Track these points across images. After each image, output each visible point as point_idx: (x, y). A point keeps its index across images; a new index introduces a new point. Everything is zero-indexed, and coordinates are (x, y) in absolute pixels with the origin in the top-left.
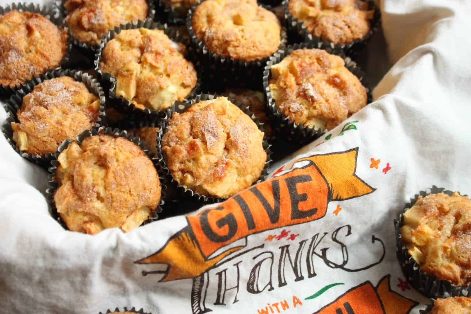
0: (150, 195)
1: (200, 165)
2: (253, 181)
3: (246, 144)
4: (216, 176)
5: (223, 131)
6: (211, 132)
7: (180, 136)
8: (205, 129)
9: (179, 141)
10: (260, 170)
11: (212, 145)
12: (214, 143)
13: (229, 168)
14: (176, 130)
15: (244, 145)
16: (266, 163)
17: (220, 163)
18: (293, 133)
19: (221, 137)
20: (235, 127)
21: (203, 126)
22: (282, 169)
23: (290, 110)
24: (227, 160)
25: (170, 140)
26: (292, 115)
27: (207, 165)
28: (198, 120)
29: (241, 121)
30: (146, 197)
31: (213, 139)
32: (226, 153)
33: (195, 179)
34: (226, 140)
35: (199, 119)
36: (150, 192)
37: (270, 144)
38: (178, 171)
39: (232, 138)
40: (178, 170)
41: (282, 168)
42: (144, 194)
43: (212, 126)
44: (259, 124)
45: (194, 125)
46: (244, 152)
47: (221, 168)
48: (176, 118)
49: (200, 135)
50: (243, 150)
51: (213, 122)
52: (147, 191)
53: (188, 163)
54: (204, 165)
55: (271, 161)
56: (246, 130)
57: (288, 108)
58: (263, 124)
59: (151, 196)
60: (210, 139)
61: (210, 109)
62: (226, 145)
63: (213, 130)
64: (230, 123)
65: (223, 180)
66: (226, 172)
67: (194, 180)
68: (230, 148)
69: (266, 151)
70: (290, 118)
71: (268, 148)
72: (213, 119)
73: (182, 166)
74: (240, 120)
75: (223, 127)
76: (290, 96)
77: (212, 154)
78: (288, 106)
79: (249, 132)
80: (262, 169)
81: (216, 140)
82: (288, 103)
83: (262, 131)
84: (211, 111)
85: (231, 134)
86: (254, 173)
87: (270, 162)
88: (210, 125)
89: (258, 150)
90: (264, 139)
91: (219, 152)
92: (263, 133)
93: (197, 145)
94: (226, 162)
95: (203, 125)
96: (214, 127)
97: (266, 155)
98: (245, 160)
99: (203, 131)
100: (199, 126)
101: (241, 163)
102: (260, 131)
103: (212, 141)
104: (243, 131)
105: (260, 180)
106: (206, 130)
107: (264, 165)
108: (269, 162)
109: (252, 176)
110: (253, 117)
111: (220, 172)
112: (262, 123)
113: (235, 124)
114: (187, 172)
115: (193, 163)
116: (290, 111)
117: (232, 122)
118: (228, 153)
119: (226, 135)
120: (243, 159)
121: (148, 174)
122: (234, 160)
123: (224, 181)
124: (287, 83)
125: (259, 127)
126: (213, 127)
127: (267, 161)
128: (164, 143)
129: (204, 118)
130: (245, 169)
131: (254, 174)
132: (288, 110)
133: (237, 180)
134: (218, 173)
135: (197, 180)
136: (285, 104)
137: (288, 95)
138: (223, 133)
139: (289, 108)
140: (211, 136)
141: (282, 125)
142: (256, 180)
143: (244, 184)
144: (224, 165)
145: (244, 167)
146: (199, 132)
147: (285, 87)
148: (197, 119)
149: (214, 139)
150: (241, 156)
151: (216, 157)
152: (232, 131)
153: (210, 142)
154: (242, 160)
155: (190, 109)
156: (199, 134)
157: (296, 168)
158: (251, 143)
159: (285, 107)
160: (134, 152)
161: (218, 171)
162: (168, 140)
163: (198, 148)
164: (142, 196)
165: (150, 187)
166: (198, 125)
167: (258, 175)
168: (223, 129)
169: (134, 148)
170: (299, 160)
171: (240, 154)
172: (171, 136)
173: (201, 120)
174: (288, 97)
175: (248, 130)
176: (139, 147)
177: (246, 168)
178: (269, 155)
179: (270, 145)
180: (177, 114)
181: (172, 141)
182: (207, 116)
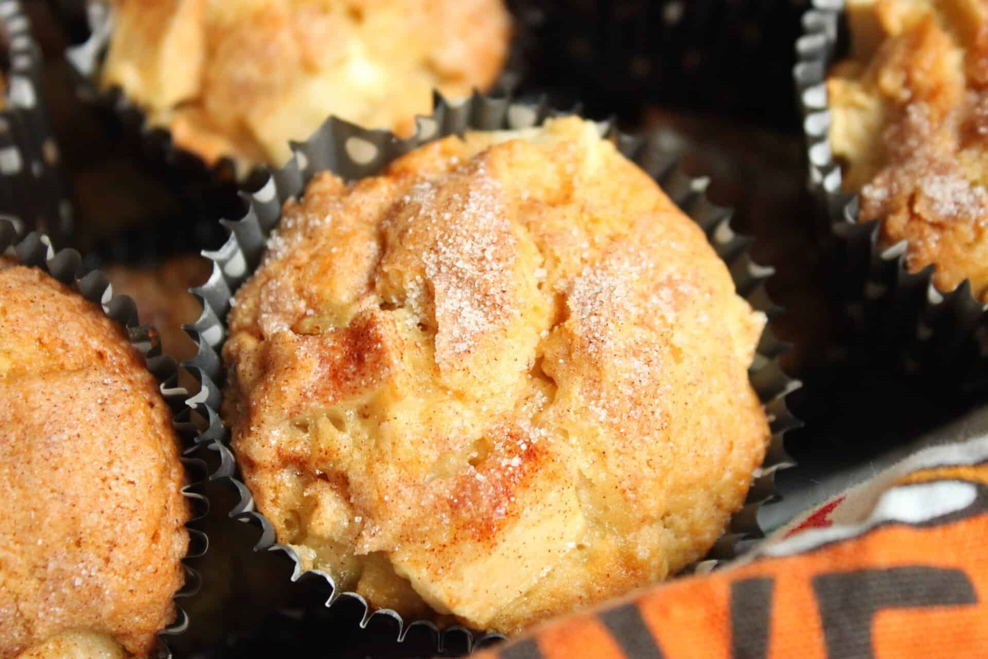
0: (101, 576)
1: (387, 446)
2: (679, 560)
3: (648, 363)
4: (465, 515)
5: (540, 286)
6: (471, 282)
7: (314, 289)
8: (438, 264)
9: (310, 312)
10: (719, 506)
11: (462, 347)
12: (474, 337)
13: (540, 481)
14: (303, 257)
15: (637, 364)
16: (758, 473)
17: (499, 447)
18: (924, 332)
19: (517, 312)
20: (604, 268)
21: (434, 249)
22: (829, 516)
23: (917, 209)
24: (536, 435)
25: (264, 307)
26: (922, 237)
27: (424, 451)
28: (416, 213)
29: (642, 240)
30: (78, 582)
31: (473, 318)
32: (540, 397)
33: (358, 519)
34: (545, 333)
35: (422, 212)
36: (107, 560)
37: (794, 377)
38: (273, 469)
39: (574, 324)
40: (276, 461)
41: (830, 508)
42: (69, 568)
43: (479, 254)
44: (746, 271)
45: (392, 237)
46: (636, 403)
47: (498, 476)
48: (317, 199)
49: (414, 294)
50: (629, 392)
51: (485, 232)
52: (91, 555)
53: (331, 429)
54: (406, 449)
55: (785, 465)
56: (666, 293)
57: (904, 203)
58: (768, 271)
59: (112, 584)
60: (457, 315)
61: (490, 165)
62: (540, 360)
63: (483, 270)
64: (585, 245)
65: (499, 538)
66: (523, 498)
67: (351, 521)
68: (559, 375)
69: (767, 412)
70: (912, 248)
71: (780, 396)
72: (489, 215)
73: (301, 445)
74: (636, 240)
75: (542, 266)
76: (922, 141)
77: (460, 395)
78: (908, 190)
79: (679, 301)
80: (731, 499)
81: (489, 327)
82: (911, 173)
83: (756, 307)
84: (495, 176)
85: (571, 303)
86: (686, 516)
87: (778, 472)
88: (467, 247)
89: (718, 399)
90: (763, 350)
91: (495, 387)
92: (760, 320)
93: (378, 340)
94: (529, 444)
95: (436, 242)
96: (488, 255)
97: (767, 431)
98: (637, 444)
99: (430, 273)
100: (411, 247)
101: (612, 460)
102: (741, 306)
103: (464, 330)
104: (645, 297)
105: (714, 562)
106: (444, 269)
107: (744, 484)
108: (774, 468)
109: (669, 535)
110: (725, 234)
111: (486, 496)
112: (762, 264)
113: (607, 253)
114: (324, 477)
115: (355, 435)
116: (914, 216)
117: (593, 244)
118: (552, 400)
119: (548, 306)
120: (622, 436)
121: (110, 464)
122: (573, 440)
123: (502, 547)
124: (919, 76)
125: (745, 289)
126: (483, 258)
127: (767, 463)
128: (240, 316)
129: (447, 208)
130: (631, 495)
131: (681, 523)
132: (905, 209)
133: (580, 547)
134: (477, 501)
135: (363, 523)
136: (892, 178)
137: (917, 132)
138: (536, 293)
139: (912, 200)
140: (465, 303)
141: (874, 290)
142: (695, 556)
143: (621, 573)
144: (516, 461)
145: (625, 484)
146: (407, 277)
147: (905, 94)
148: (409, 211)
149: (482, 320)
150: (616, 421)
151: (478, 411)
152: (581, 286)
153: (456, 333)
154: (619, 445)
155: (397, 165)
156: (411, 285)
157: (891, 523)
158: (678, 360)
159: (891, 195)
160: (64, 345)
161: (476, 488)
162: (258, 306)
163: (380, 353)
164: (61, 576)
165: (109, 535)
166: (412, 239)
167: (709, 534)
168: (541, 273)
169: (74, 325)
170: (915, 477)
171: (612, 414)
172: (273, 285)
173: (428, 218)
174: (912, 142)
175: (677, 294)
176: (106, 323)
177: (634, 489)
178: (780, 435)
179: (794, 385)
180: (329, 182)
181: (276, 309)
182: (466, 201)
